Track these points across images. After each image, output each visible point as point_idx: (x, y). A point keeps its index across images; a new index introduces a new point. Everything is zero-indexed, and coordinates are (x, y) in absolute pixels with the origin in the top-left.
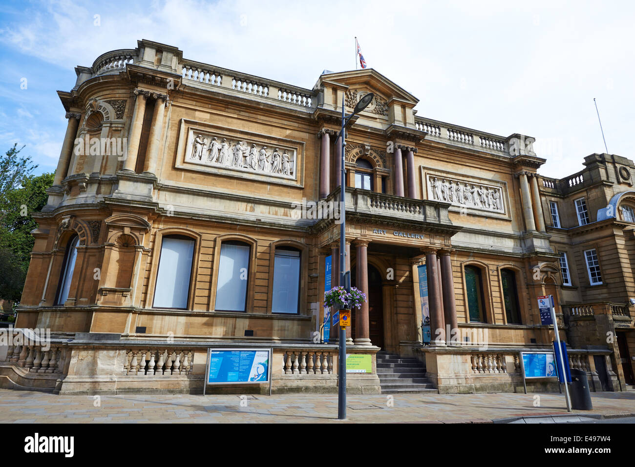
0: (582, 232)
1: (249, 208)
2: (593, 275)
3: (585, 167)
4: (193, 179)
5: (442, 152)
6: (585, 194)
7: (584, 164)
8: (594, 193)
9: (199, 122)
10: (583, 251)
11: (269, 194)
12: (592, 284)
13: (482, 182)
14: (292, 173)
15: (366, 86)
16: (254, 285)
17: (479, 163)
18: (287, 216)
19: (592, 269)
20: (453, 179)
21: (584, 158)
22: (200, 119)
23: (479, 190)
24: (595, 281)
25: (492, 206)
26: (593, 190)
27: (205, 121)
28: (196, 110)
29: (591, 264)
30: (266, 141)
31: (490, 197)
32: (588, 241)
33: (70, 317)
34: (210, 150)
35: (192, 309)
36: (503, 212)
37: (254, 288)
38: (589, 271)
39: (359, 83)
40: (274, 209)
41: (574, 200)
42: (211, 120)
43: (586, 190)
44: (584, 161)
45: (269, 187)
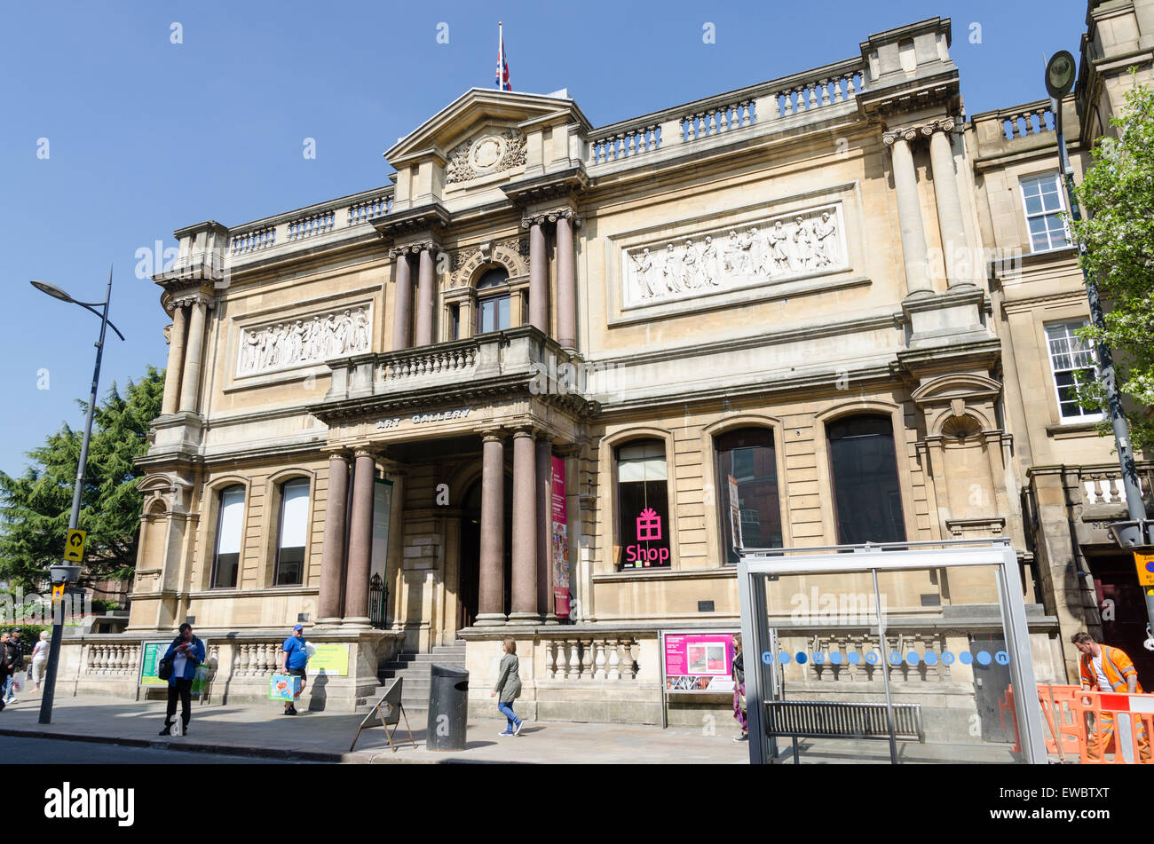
1: (306, 423)
4: (243, 400)
5: (657, 184)
9: (252, 312)
13: (778, 209)
14: (367, 345)
15: (486, 123)
20: (691, 233)
22: (252, 308)
23: (772, 233)
25: (813, 262)
27: (256, 308)
28: (246, 297)
30: (331, 304)
31: (806, 238)
34: (264, 349)
39: (471, 127)
42: (264, 303)
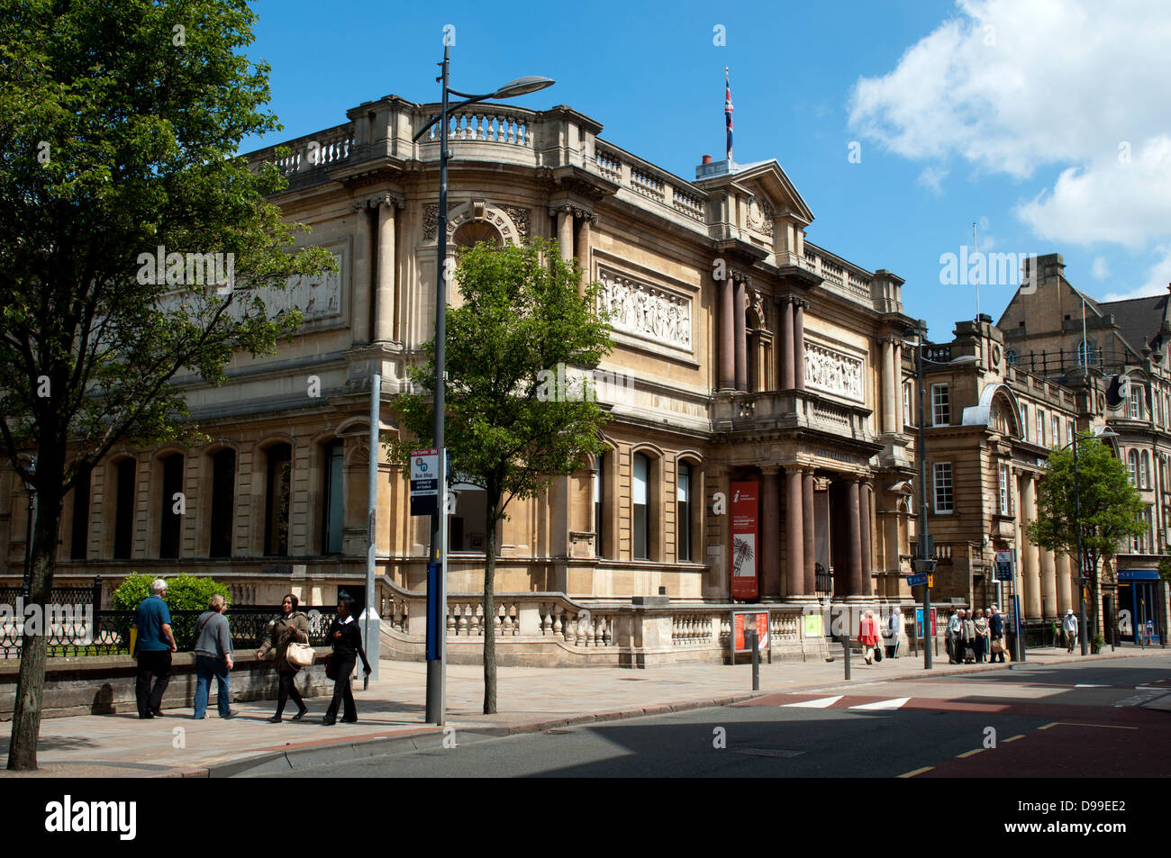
0: (938, 436)
1: (653, 401)
2: (940, 499)
3: (954, 337)
6: (950, 379)
7: (953, 332)
8: (962, 382)
9: (604, 251)
10: (933, 463)
11: (670, 376)
12: (937, 512)
13: (847, 350)
14: (687, 339)
16: (664, 520)
17: (847, 319)
18: (685, 412)
19: (940, 491)
20: (823, 345)
21: (956, 323)
22: (604, 245)
23: (844, 365)
24: (941, 507)
25: (853, 389)
26: (962, 377)
27: (609, 249)
28: (600, 230)
29: (940, 483)
30: (663, 283)
31: (852, 374)
32: (942, 449)
33: (509, 572)
35: (618, 558)
36: (862, 401)
37: (664, 525)
38: (935, 492)
40: (675, 401)
41: (931, 385)
42: (615, 248)
43: (952, 375)
44: (955, 329)
45: (669, 365)
